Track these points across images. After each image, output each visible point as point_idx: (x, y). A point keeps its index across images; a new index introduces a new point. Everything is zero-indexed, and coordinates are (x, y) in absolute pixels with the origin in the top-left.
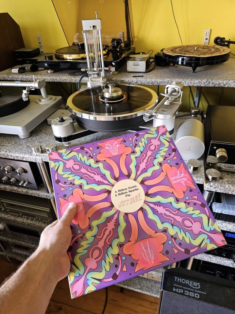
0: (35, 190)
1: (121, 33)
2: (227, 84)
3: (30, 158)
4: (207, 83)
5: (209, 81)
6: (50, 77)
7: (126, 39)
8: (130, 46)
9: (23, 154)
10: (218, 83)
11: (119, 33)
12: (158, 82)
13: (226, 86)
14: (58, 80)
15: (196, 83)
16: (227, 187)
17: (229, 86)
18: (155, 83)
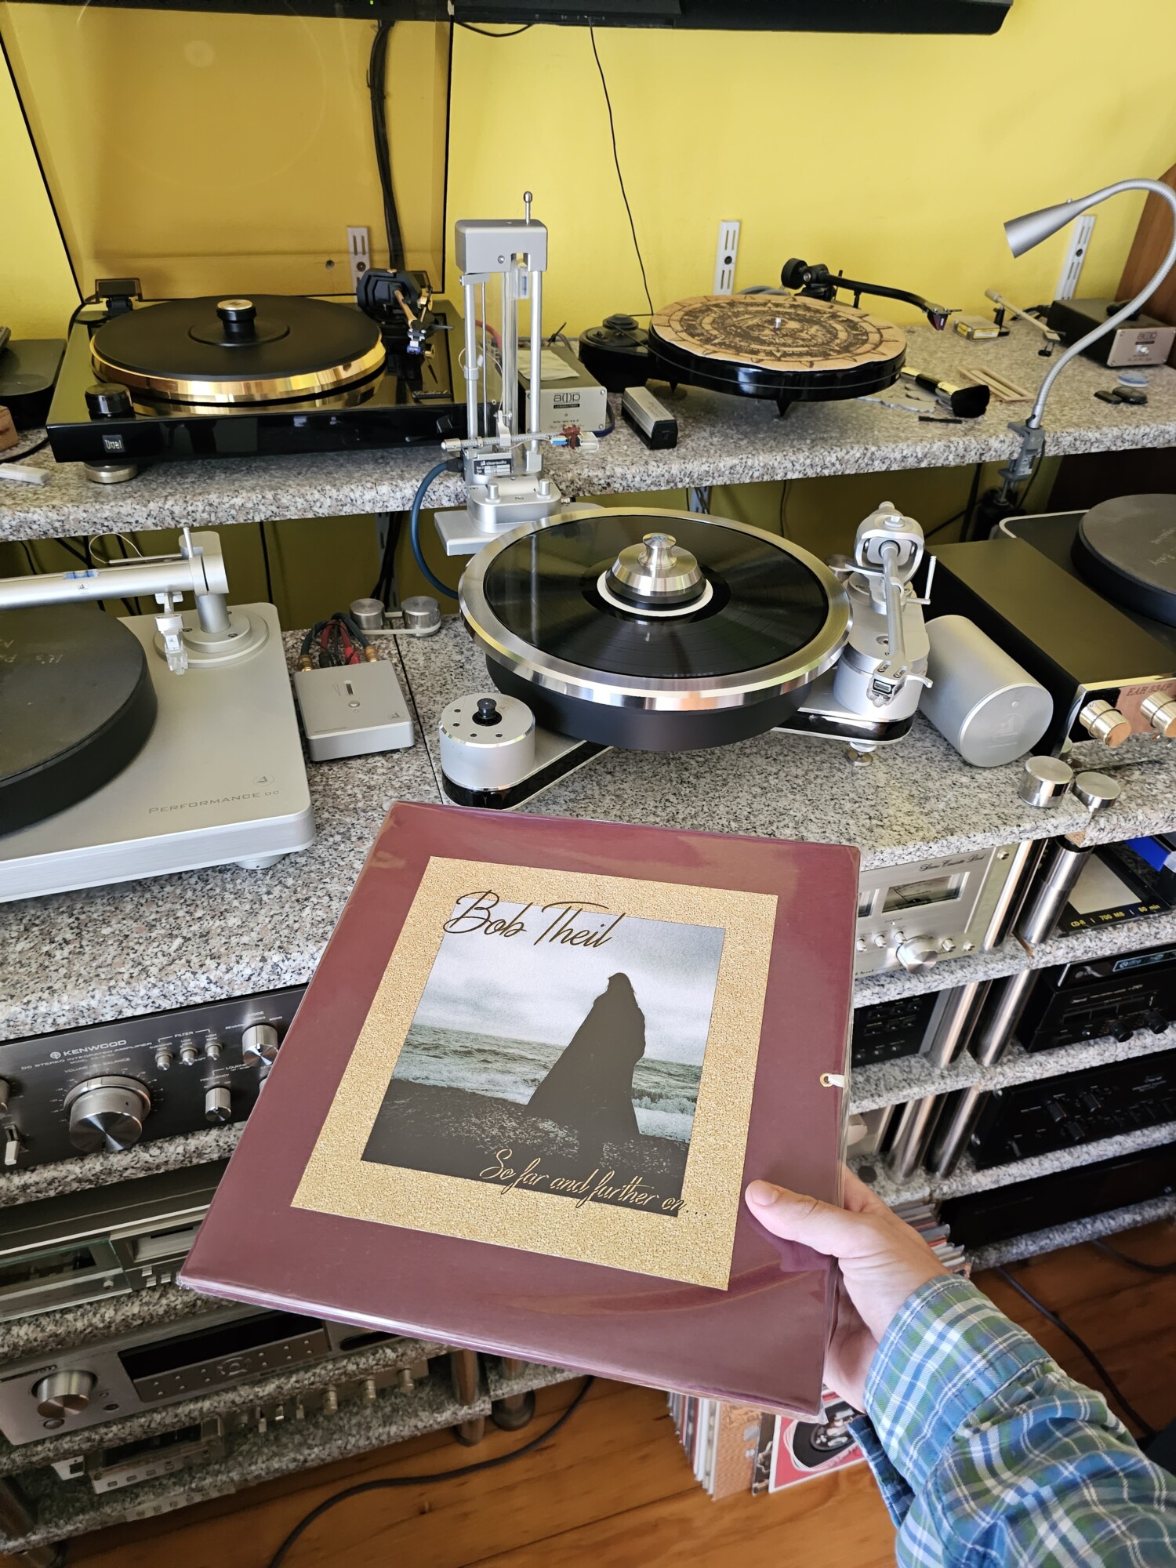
1: (361, 232)
2: (925, 456)
4: (866, 460)
5: (873, 453)
10: (898, 456)
11: (351, 230)
12: (695, 476)
13: (924, 465)
15: (829, 465)
18: (681, 481)
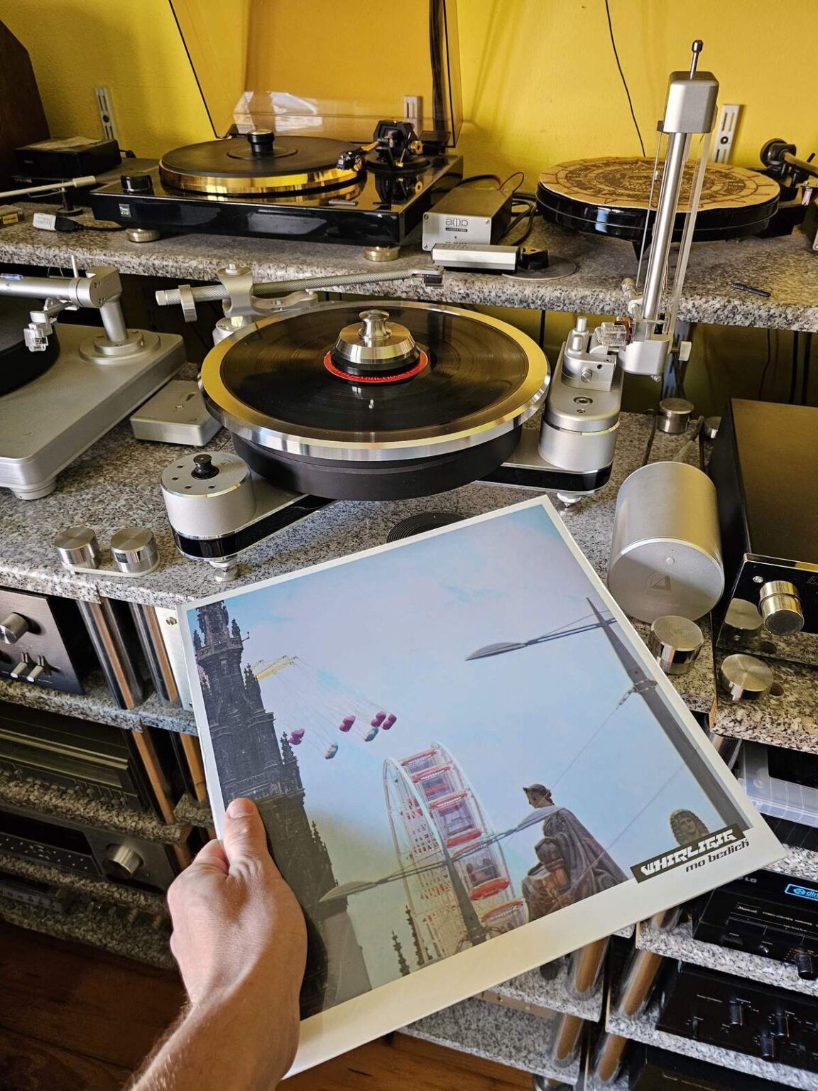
0: (73, 693)
1: (413, 101)
2: (796, 319)
3: (50, 584)
4: (726, 312)
5: (735, 307)
6: (139, 257)
7: (429, 126)
8: (444, 151)
9: (26, 565)
10: (764, 314)
11: (405, 99)
13: (795, 328)
14: (169, 269)
16: (795, 727)
17: (806, 326)
